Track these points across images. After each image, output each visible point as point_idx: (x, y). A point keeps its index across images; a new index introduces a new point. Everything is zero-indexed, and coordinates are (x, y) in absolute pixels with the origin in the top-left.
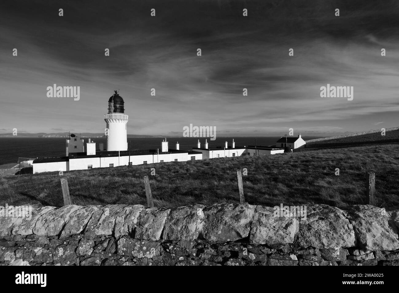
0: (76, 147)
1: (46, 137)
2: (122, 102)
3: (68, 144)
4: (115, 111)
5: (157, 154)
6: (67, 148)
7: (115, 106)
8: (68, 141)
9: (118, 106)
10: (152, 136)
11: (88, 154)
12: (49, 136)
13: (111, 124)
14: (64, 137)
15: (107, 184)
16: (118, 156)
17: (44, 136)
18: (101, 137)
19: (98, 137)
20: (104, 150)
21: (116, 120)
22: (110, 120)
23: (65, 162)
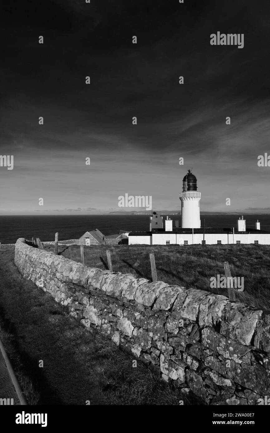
0: (157, 223)
1: (136, 214)
2: (195, 180)
3: (151, 220)
4: (189, 190)
5: (233, 233)
6: (151, 224)
7: (188, 185)
8: (151, 218)
9: (191, 184)
10: (227, 213)
11: (166, 230)
12: (138, 214)
13: (186, 202)
14: (148, 214)
15: (184, 262)
16: (191, 233)
17: (135, 214)
18: (177, 214)
19: (174, 214)
20: (179, 227)
21: (189, 198)
22: (184, 199)
23: (149, 237)
